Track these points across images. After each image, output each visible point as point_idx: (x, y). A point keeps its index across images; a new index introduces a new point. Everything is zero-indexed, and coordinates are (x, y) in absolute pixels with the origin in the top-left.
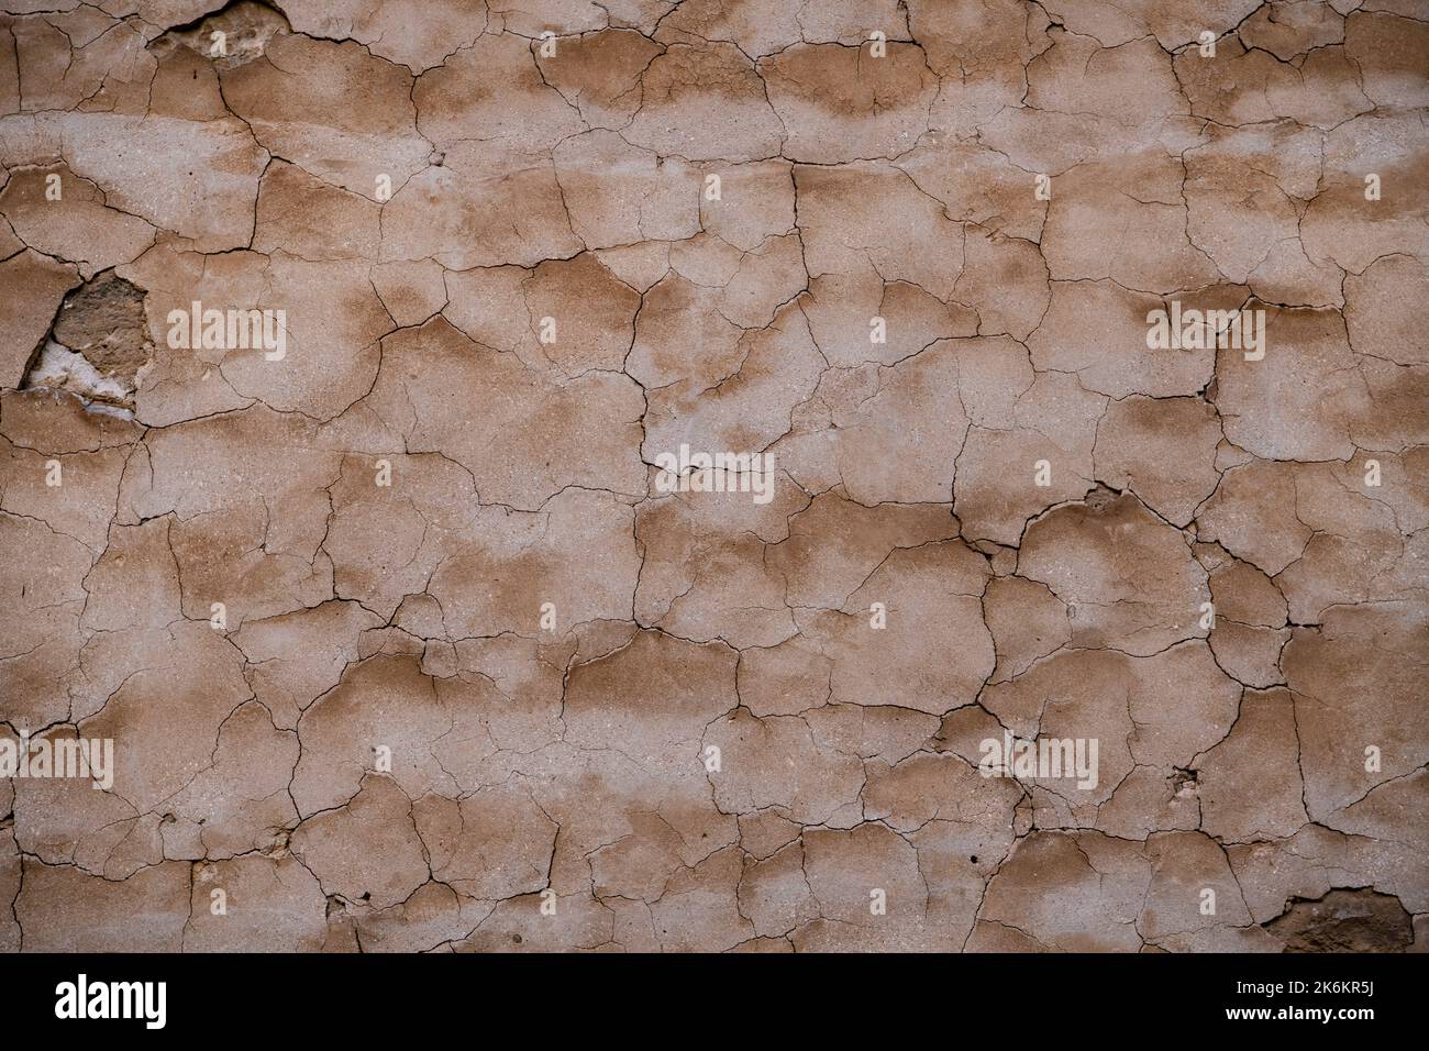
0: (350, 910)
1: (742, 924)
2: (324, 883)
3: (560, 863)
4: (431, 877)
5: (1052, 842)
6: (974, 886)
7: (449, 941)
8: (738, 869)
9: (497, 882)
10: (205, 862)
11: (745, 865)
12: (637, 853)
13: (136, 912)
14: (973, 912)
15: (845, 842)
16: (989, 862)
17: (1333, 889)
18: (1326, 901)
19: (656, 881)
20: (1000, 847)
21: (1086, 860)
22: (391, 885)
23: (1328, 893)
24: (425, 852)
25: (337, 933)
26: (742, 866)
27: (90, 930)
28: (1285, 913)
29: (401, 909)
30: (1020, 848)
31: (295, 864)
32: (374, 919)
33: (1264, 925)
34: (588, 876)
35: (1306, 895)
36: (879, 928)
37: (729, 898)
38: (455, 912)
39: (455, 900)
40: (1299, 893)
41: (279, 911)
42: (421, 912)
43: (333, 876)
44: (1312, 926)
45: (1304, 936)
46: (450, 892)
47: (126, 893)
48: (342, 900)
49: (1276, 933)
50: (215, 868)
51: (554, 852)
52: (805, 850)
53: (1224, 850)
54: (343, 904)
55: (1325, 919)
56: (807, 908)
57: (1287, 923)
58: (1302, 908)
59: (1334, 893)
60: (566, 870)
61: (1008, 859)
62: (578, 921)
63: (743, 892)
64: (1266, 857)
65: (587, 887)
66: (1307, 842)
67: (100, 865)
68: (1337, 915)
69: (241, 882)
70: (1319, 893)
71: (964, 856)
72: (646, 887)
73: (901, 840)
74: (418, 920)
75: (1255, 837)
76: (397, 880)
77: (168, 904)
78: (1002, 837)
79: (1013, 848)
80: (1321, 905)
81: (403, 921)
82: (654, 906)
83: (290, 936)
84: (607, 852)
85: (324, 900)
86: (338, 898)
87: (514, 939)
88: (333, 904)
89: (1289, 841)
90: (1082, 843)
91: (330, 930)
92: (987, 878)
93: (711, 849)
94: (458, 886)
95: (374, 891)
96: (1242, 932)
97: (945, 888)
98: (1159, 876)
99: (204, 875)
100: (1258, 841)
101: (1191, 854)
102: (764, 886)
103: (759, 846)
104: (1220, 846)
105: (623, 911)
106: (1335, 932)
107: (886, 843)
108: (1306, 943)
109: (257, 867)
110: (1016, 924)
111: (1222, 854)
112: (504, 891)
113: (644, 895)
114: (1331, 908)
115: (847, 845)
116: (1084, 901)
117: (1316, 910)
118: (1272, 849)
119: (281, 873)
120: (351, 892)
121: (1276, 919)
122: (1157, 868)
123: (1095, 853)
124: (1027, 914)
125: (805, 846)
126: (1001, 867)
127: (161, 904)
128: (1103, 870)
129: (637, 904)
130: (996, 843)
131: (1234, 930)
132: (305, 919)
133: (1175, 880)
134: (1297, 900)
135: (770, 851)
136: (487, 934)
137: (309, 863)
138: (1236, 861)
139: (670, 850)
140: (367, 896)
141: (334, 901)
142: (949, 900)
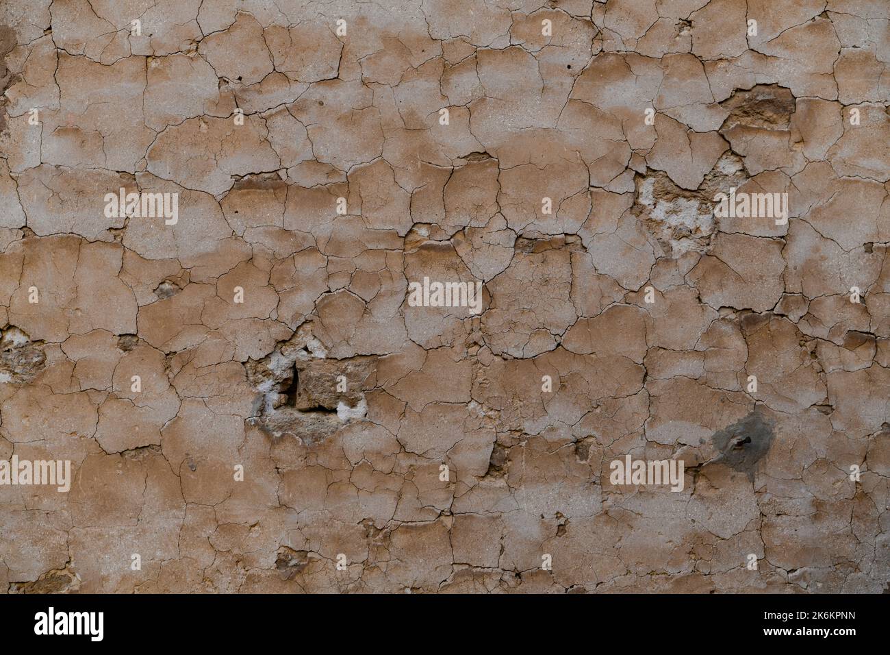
0: (231, 85)
1: (442, 99)
2: (217, 71)
3: (344, 64)
4: (274, 70)
5: (611, 58)
6: (568, 81)
7: (285, 103)
8: (441, 69)
9: (310, 72)
10: (153, 57)
11: (445, 67)
12: (386, 60)
13: (119, 82)
14: (567, 95)
15: (500, 56)
16: (577, 68)
17: (757, 84)
18: (753, 90)
19: (396, 75)
20: (583, 60)
21: (629, 68)
22: (253, 73)
23: (754, 87)
24: (271, 55)
25: (224, 97)
26: (443, 68)
27: (95, 91)
28: (731, 96)
29: (258, 86)
30: (594, 61)
31: (201, 60)
32: (244, 91)
33: (720, 103)
34: (359, 71)
35: (743, 88)
36: (517, 102)
37: (436, 85)
38: (287, 89)
39: (287, 82)
40: (739, 87)
41: (194, 85)
42: (269, 88)
43: (221, 67)
44: (745, 104)
45: (740, 109)
46: (285, 77)
47: (113, 72)
48: (227, 80)
49: (726, 107)
50: (158, 60)
51: (341, 58)
52: (478, 60)
53: (703, 64)
54: (228, 82)
55: (752, 100)
56: (478, 91)
57: (732, 102)
58: (740, 94)
59: (758, 86)
60: (348, 68)
61: (587, 67)
62: (354, 95)
63: (443, 82)
64: (724, 68)
65: (359, 77)
66: (747, 60)
67: (98, 56)
68: (758, 98)
69: (173, 68)
70: (750, 86)
71: (564, 65)
72: (391, 78)
73: (530, 56)
74: (268, 92)
75: (719, 57)
76: (256, 71)
77: (135, 78)
78: (585, 55)
79: (590, 62)
80: (750, 93)
81: (260, 92)
82: (395, 88)
83: (200, 97)
84: (370, 58)
85: (217, 80)
86: (225, 79)
87: (320, 103)
88: (222, 82)
89: (736, 59)
90: (627, 59)
91: (221, 95)
92: (576, 77)
93: (426, 59)
94: (289, 74)
95: (244, 76)
96: (708, 107)
97: (552, 82)
98: (667, 77)
99: (153, 64)
100: (721, 59)
101: (685, 65)
102: (454, 79)
103: (452, 57)
104: (701, 61)
105: (378, 90)
106: (756, 107)
107: (522, 58)
108: (740, 112)
109: (181, 61)
110: (590, 101)
111: (701, 66)
112: (314, 78)
113: (390, 82)
114: (755, 94)
115: (501, 58)
116: (626, 90)
117: (747, 95)
118: (728, 63)
119: (194, 64)
120: (232, 76)
121: (726, 100)
122: (666, 73)
123: (634, 64)
124: (596, 96)
125: (477, 58)
126: (583, 71)
127: (131, 78)
128: (638, 73)
129: (386, 87)
130: (581, 58)
131: (704, 105)
132: (207, 89)
133: (675, 79)
134: (738, 90)
135: (459, 60)
136: (305, 100)
137: (209, 59)
138: (709, 69)
139: (404, 59)
140: (240, 78)
141: (223, 80)
142: (555, 88)
